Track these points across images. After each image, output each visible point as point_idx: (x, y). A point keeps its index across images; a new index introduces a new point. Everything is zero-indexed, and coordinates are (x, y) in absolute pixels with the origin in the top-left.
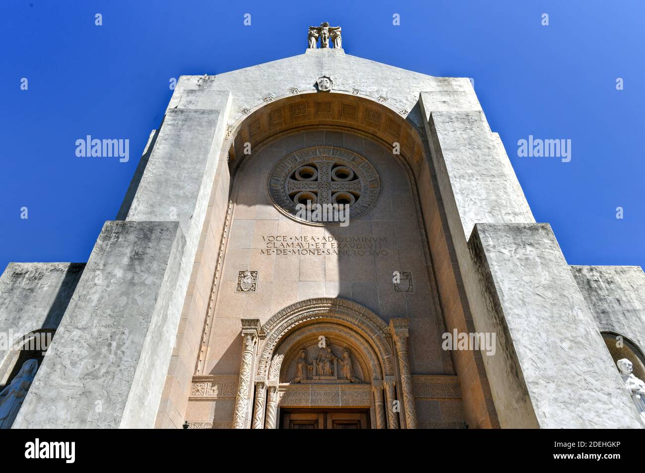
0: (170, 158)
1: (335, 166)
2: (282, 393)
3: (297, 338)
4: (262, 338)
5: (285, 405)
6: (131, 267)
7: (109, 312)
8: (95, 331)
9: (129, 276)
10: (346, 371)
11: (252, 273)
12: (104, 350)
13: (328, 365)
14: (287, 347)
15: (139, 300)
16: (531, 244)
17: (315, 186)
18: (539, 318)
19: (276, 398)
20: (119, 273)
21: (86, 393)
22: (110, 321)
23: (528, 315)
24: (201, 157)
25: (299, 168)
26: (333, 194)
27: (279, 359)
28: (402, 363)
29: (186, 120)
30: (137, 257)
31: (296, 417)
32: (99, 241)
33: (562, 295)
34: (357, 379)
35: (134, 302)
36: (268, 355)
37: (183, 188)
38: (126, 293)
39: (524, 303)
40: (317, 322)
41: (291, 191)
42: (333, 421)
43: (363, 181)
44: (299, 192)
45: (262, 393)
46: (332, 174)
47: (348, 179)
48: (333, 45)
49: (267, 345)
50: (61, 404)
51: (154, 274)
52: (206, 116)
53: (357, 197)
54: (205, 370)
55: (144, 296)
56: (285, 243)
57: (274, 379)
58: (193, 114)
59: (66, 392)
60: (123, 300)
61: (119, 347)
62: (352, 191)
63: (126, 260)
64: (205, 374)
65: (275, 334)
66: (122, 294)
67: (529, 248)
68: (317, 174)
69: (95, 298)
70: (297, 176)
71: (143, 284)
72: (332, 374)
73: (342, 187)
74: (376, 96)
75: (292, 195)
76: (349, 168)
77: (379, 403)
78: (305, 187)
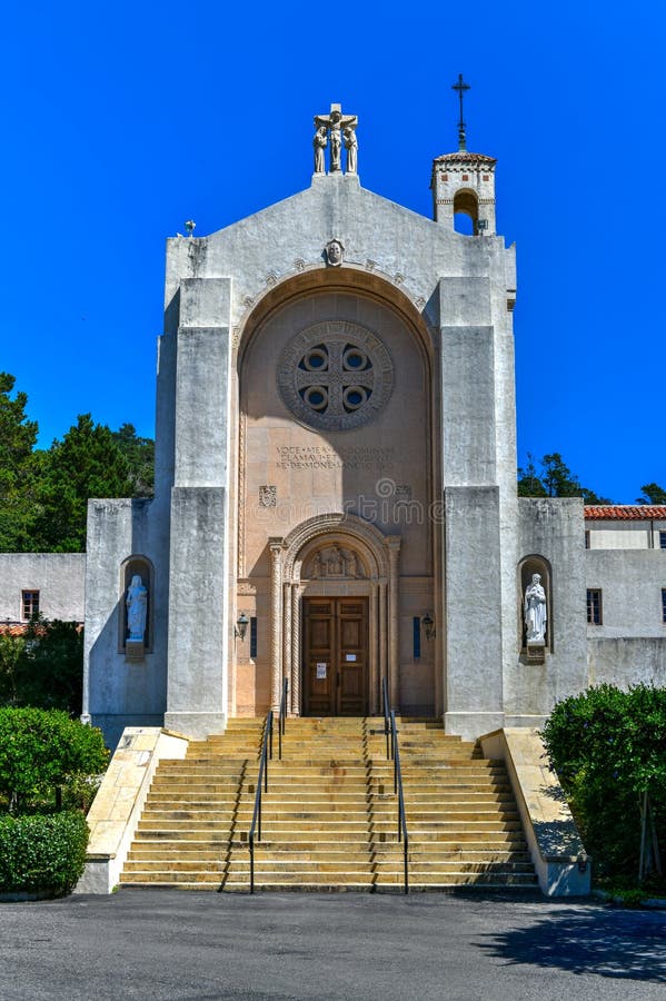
0: (194, 400)
1: (349, 347)
2: (303, 587)
3: (313, 546)
4: (286, 548)
5: (307, 595)
6: (200, 528)
7: (196, 561)
8: (192, 573)
9: (202, 534)
10: (352, 570)
11: (271, 487)
12: (202, 586)
13: (338, 565)
14: (305, 554)
15: (213, 552)
16: (480, 506)
17: (325, 378)
18: (467, 564)
19: (299, 592)
20: (194, 532)
21: (200, 610)
22: (199, 568)
23: (461, 561)
24: (221, 396)
25: (308, 352)
26: (345, 388)
27: (299, 564)
28: (393, 570)
29: (197, 346)
30: (203, 520)
31: (313, 602)
32: (173, 506)
33: (488, 547)
34: (361, 577)
35: (210, 554)
36: (290, 562)
37: (212, 436)
38: (203, 548)
39: (461, 553)
40: (329, 532)
41: (302, 386)
42: (342, 605)
43: (377, 371)
44: (306, 388)
45: (289, 590)
46: (343, 360)
47: (360, 368)
48: (345, 169)
49: (290, 554)
50: (189, 615)
51: (217, 533)
52: (216, 337)
53: (369, 392)
54: (245, 575)
55: (215, 549)
56: (298, 455)
57: (296, 578)
58: (202, 335)
59: (189, 610)
60: (203, 553)
61: (210, 584)
62: (364, 384)
63: (195, 522)
64: (245, 577)
65: (295, 545)
66: (201, 549)
67: (478, 509)
68: (328, 361)
69: (185, 550)
70: (307, 364)
71: (212, 540)
72: (341, 572)
73: (354, 379)
74: (393, 273)
75: (302, 392)
76: (363, 352)
77: (374, 595)
78: (315, 380)
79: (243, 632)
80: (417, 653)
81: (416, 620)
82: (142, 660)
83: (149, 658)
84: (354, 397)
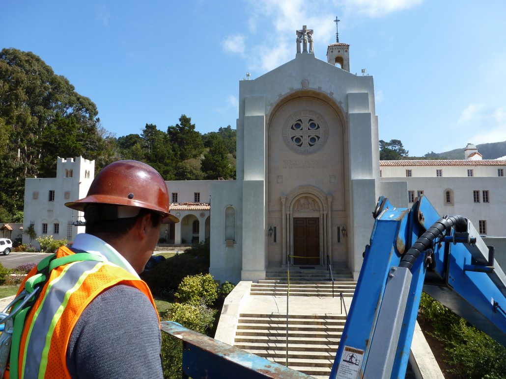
1: (310, 120)
3: (297, 198)
5: (294, 217)
6: (254, 197)
9: (255, 199)
10: (313, 207)
11: (281, 176)
13: (307, 205)
14: (294, 201)
15: (259, 207)
17: (301, 133)
19: (292, 216)
20: (252, 199)
25: (294, 122)
26: (309, 136)
27: (292, 205)
28: (329, 209)
29: (252, 123)
31: (297, 219)
36: (289, 205)
40: (303, 193)
41: (292, 136)
42: (309, 220)
43: (321, 129)
44: (294, 137)
45: (288, 216)
46: (308, 125)
47: (315, 128)
49: (289, 202)
51: (261, 199)
52: (259, 120)
53: (319, 138)
56: (291, 163)
57: (291, 211)
58: (254, 119)
60: (256, 207)
62: (316, 135)
65: (290, 199)
67: (366, 188)
68: (302, 126)
70: (294, 127)
71: (259, 202)
72: (308, 209)
73: (313, 133)
74: (329, 92)
75: (292, 138)
76: (316, 122)
77: (322, 218)
78: (297, 133)
79: (271, 234)
80: (339, 241)
81: (339, 228)
82: (232, 246)
83: (235, 245)
84: (313, 140)
